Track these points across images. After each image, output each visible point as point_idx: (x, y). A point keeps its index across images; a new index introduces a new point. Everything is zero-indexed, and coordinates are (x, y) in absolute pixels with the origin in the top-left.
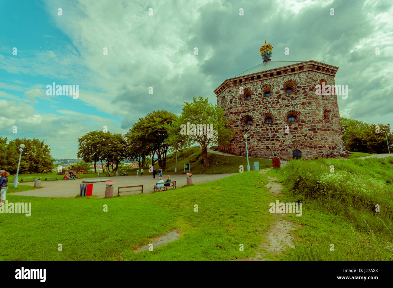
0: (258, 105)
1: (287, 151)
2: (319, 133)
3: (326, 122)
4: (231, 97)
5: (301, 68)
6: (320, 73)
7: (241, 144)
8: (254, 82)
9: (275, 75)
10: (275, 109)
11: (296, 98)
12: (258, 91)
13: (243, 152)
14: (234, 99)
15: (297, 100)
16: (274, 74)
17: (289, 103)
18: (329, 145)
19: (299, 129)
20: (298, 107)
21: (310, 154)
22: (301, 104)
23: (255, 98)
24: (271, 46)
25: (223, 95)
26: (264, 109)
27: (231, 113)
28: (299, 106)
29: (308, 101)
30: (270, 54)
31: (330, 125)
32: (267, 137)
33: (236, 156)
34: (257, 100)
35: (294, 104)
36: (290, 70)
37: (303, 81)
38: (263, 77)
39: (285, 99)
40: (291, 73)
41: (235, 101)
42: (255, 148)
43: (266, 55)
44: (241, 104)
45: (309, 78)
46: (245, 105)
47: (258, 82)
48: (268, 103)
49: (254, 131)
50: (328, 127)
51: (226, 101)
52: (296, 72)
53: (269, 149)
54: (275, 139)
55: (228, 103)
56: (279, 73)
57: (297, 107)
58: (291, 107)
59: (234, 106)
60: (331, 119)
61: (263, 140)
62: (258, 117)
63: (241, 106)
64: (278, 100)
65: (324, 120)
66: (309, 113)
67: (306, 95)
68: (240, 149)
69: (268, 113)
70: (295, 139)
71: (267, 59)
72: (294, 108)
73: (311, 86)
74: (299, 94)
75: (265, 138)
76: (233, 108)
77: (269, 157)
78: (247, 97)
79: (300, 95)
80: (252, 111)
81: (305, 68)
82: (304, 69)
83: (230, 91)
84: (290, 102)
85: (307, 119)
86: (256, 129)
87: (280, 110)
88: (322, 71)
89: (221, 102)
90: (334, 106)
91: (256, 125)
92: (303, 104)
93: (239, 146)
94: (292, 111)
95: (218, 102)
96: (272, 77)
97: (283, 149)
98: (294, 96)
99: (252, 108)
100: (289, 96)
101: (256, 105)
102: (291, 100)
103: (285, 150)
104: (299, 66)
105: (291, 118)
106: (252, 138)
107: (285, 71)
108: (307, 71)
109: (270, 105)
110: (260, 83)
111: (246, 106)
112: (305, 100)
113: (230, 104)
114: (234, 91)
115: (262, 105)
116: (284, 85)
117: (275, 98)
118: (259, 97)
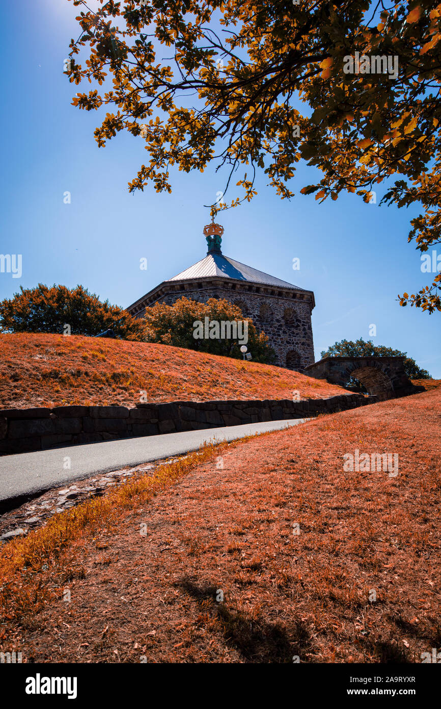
8: (251, 294)
11: (297, 334)
17: (290, 340)
35: (295, 342)
36: (292, 295)
38: (262, 292)
40: (292, 299)
47: (256, 297)
52: (297, 300)
56: (280, 294)
57: (298, 347)
58: (292, 346)
66: (308, 358)
67: (305, 334)
72: (294, 348)
84: (291, 338)
87: (282, 347)
92: (303, 344)
94: (293, 351)
96: (272, 296)
102: (292, 336)
110: (258, 299)
116: (285, 312)
117: (276, 327)
118: (257, 320)
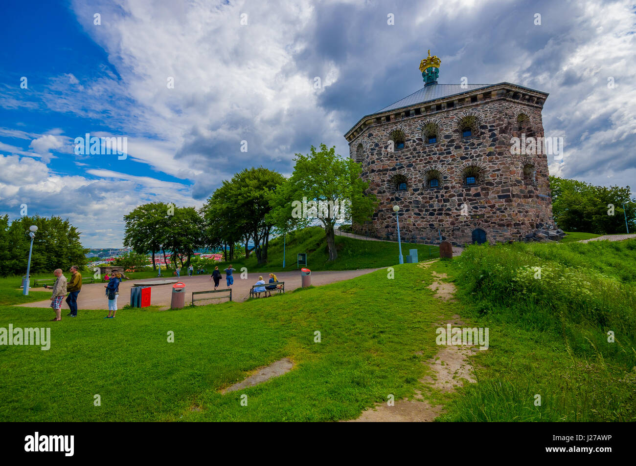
0: (417, 158)
1: (463, 231)
2: (516, 201)
3: (526, 184)
4: (372, 145)
5: (487, 95)
6: (518, 103)
7: (388, 222)
8: (409, 119)
9: (444, 107)
10: (444, 164)
11: (479, 145)
12: (417, 134)
13: (393, 233)
14: (377, 148)
15: (480, 148)
16: (442, 105)
17: (467, 154)
18: (531, 221)
19: (482, 197)
20: (482, 160)
21: (500, 236)
22: (487, 155)
23: (412, 146)
24: (438, 59)
25: (360, 141)
26: (425, 164)
27: (373, 171)
28: (482, 158)
29: (497, 149)
30: (436, 73)
31: (533, 190)
32: (431, 209)
33: (380, 241)
34: (415, 149)
35: (475, 155)
36: (470, 99)
37: (490, 116)
38: (424, 112)
39: (460, 147)
40: (471, 105)
41: (378, 151)
42: (411, 227)
43: (430, 75)
44: (389, 155)
45: (500, 112)
46: (396, 157)
47: (416, 120)
48: (434, 154)
49: (410, 200)
50: (530, 192)
51: (364, 152)
52: (478, 103)
53: (435, 228)
54: (443, 212)
55: (367, 154)
56: (451, 105)
57: (480, 160)
58: (469, 160)
59: (377, 159)
60: (534, 179)
61: (425, 215)
62: (416, 176)
63: (389, 160)
64: (450, 149)
65: (523, 181)
66: (499, 170)
67: (494, 141)
68: (386, 230)
69: (433, 170)
70: (476, 212)
71: (430, 80)
72: (474, 162)
73: (503, 124)
74: (484, 138)
75: (427, 210)
76: (376, 163)
77: (434, 242)
78: (398, 145)
79: (485, 140)
80: (407, 167)
81: (494, 95)
82: (493, 97)
83: (370, 135)
84: (469, 151)
85: (496, 179)
86: (413, 197)
87: (453, 166)
88: (522, 100)
89: (355, 153)
90: (540, 158)
91: (412, 191)
92: (490, 154)
93: (385, 224)
94: (472, 166)
95: (351, 153)
96: (439, 111)
97: (457, 229)
98: (476, 142)
99: (406, 161)
100: (467, 142)
101: (413, 157)
102: (470, 149)
103: (460, 230)
104: (483, 92)
105: (469, 178)
106: (407, 211)
107: (461, 101)
108: (497, 100)
109: (435, 157)
110: (419, 121)
111: (397, 160)
112: (492, 149)
113: (370, 156)
114: (377, 135)
115: (423, 157)
116: (459, 124)
117: (444, 145)
118: (417, 145)
